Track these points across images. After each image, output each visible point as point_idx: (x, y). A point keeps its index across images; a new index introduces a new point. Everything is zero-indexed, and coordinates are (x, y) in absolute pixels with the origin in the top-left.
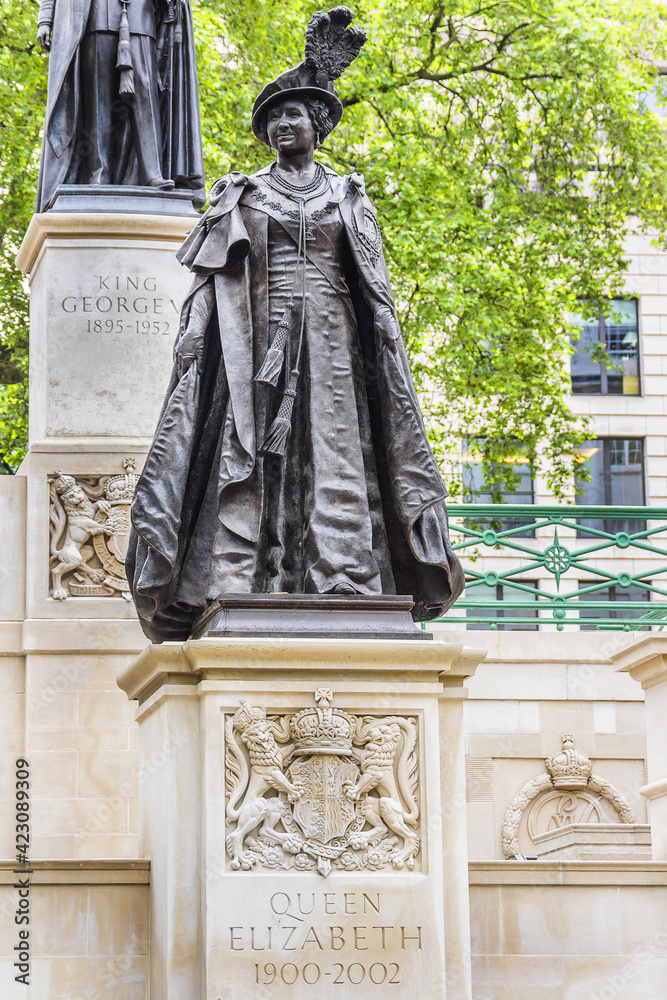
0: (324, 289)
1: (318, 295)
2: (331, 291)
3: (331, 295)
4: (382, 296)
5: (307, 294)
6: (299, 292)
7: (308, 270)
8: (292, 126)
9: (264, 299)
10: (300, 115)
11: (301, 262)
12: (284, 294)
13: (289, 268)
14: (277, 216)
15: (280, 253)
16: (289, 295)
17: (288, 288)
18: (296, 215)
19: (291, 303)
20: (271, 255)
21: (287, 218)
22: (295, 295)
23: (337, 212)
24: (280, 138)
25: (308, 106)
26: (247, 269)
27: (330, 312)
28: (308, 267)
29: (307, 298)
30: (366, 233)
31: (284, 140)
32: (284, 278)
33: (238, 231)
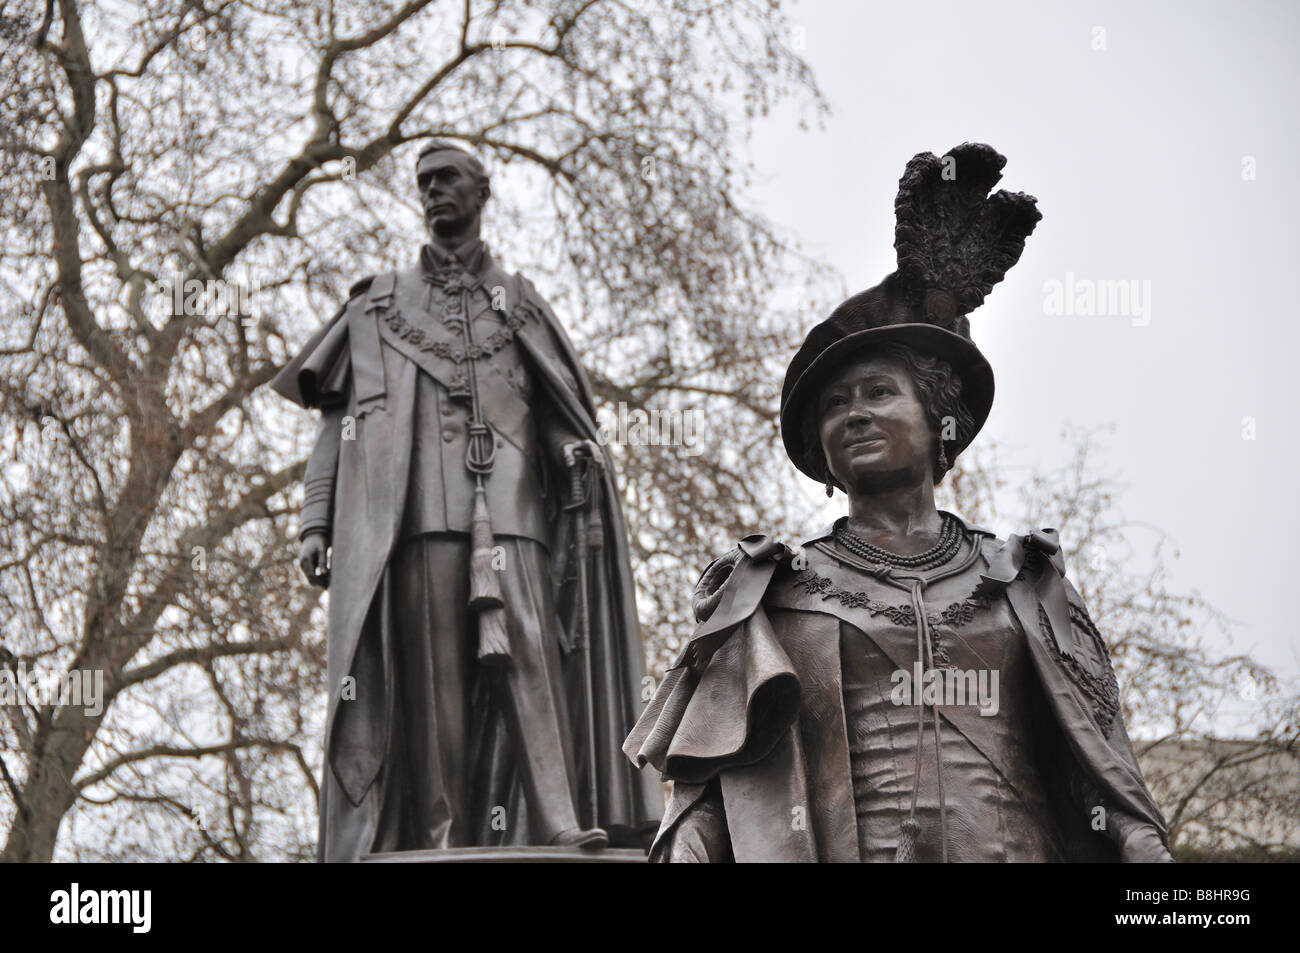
0: (987, 791)
1: (977, 804)
2: (1004, 796)
3: (1008, 805)
4: (1132, 799)
5: (949, 802)
6: (928, 797)
7: (946, 745)
8: (879, 420)
9: (845, 819)
10: (894, 392)
11: (929, 727)
12: (892, 804)
13: (900, 743)
14: (859, 618)
15: (875, 708)
16: (906, 805)
17: (902, 788)
18: (905, 616)
19: (911, 822)
20: (855, 715)
21: (883, 623)
22: (921, 803)
23: (1005, 607)
24: (851, 450)
25: (912, 372)
26: (797, 750)
27: (1009, 844)
28: (947, 737)
29: (950, 812)
30: (1078, 657)
31: (859, 452)
32: (888, 765)
33: (768, 660)
